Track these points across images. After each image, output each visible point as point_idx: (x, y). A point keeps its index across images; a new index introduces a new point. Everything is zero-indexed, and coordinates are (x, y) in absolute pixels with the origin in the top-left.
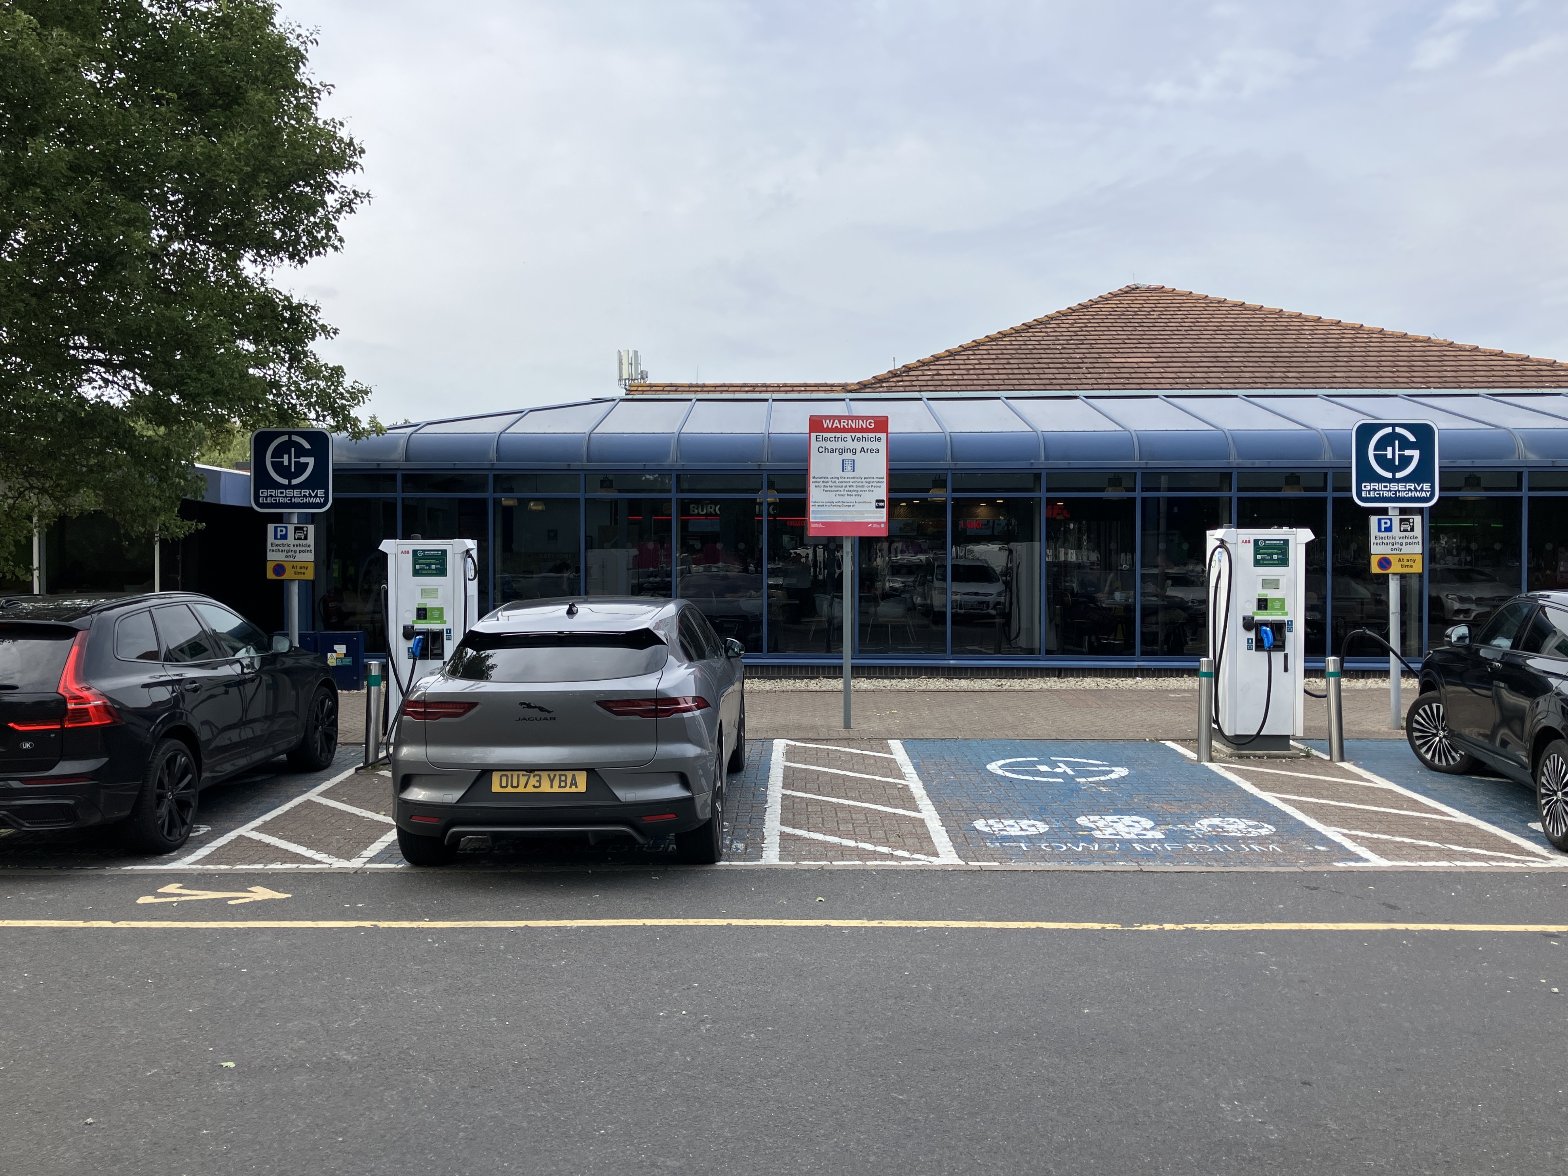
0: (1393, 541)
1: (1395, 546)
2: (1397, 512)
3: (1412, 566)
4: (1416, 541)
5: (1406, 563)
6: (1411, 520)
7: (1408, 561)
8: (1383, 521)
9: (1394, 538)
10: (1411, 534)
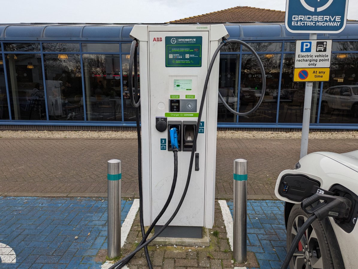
0: (311, 58)
1: (312, 62)
2: (315, 37)
3: (322, 77)
4: (326, 58)
5: (318, 74)
6: (325, 43)
7: (320, 73)
8: (305, 44)
9: (312, 56)
10: (324, 53)
